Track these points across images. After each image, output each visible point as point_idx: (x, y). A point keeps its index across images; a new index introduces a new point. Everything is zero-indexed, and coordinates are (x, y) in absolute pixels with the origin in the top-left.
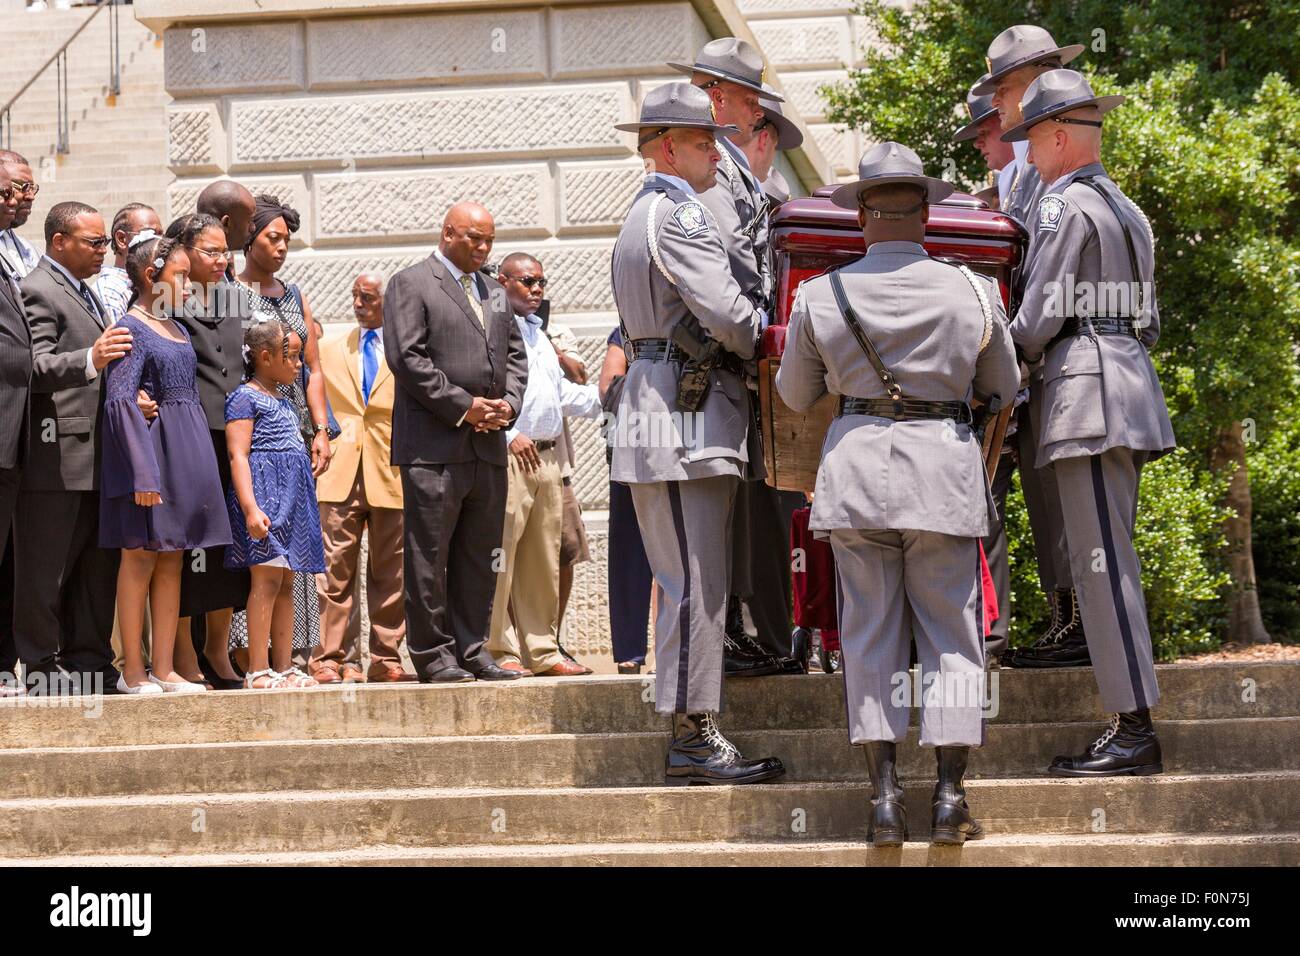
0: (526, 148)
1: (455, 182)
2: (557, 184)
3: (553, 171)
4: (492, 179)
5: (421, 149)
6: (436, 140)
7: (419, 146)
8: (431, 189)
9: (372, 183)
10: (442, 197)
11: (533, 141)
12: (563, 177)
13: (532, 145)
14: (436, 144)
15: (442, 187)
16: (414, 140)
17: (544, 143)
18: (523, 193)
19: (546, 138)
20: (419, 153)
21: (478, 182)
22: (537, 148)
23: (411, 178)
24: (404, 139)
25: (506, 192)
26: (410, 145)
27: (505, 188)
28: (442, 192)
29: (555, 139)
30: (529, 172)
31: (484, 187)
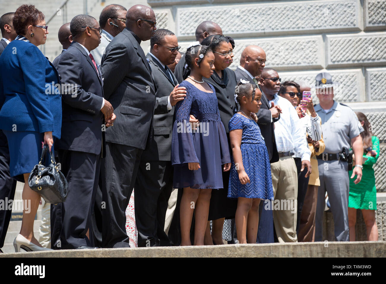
0: (312, 28)
1: (279, 44)
2: (326, 44)
3: (324, 39)
4: (296, 43)
5: (264, 29)
6: (271, 25)
7: (263, 28)
8: (268, 47)
9: (242, 45)
10: (273, 51)
11: (315, 25)
12: (329, 41)
13: (315, 27)
14: (270, 27)
15: (274, 46)
16: (261, 25)
17: (321, 26)
18: (311, 49)
19: (321, 24)
20: (263, 31)
21: (290, 44)
22: (317, 28)
23: (259, 43)
24: (256, 25)
25: (303, 49)
26: (259, 27)
27: (302, 47)
28: (273, 49)
29: (325, 24)
30: (314, 40)
31: (293, 46)
